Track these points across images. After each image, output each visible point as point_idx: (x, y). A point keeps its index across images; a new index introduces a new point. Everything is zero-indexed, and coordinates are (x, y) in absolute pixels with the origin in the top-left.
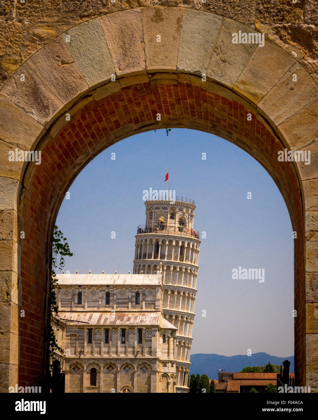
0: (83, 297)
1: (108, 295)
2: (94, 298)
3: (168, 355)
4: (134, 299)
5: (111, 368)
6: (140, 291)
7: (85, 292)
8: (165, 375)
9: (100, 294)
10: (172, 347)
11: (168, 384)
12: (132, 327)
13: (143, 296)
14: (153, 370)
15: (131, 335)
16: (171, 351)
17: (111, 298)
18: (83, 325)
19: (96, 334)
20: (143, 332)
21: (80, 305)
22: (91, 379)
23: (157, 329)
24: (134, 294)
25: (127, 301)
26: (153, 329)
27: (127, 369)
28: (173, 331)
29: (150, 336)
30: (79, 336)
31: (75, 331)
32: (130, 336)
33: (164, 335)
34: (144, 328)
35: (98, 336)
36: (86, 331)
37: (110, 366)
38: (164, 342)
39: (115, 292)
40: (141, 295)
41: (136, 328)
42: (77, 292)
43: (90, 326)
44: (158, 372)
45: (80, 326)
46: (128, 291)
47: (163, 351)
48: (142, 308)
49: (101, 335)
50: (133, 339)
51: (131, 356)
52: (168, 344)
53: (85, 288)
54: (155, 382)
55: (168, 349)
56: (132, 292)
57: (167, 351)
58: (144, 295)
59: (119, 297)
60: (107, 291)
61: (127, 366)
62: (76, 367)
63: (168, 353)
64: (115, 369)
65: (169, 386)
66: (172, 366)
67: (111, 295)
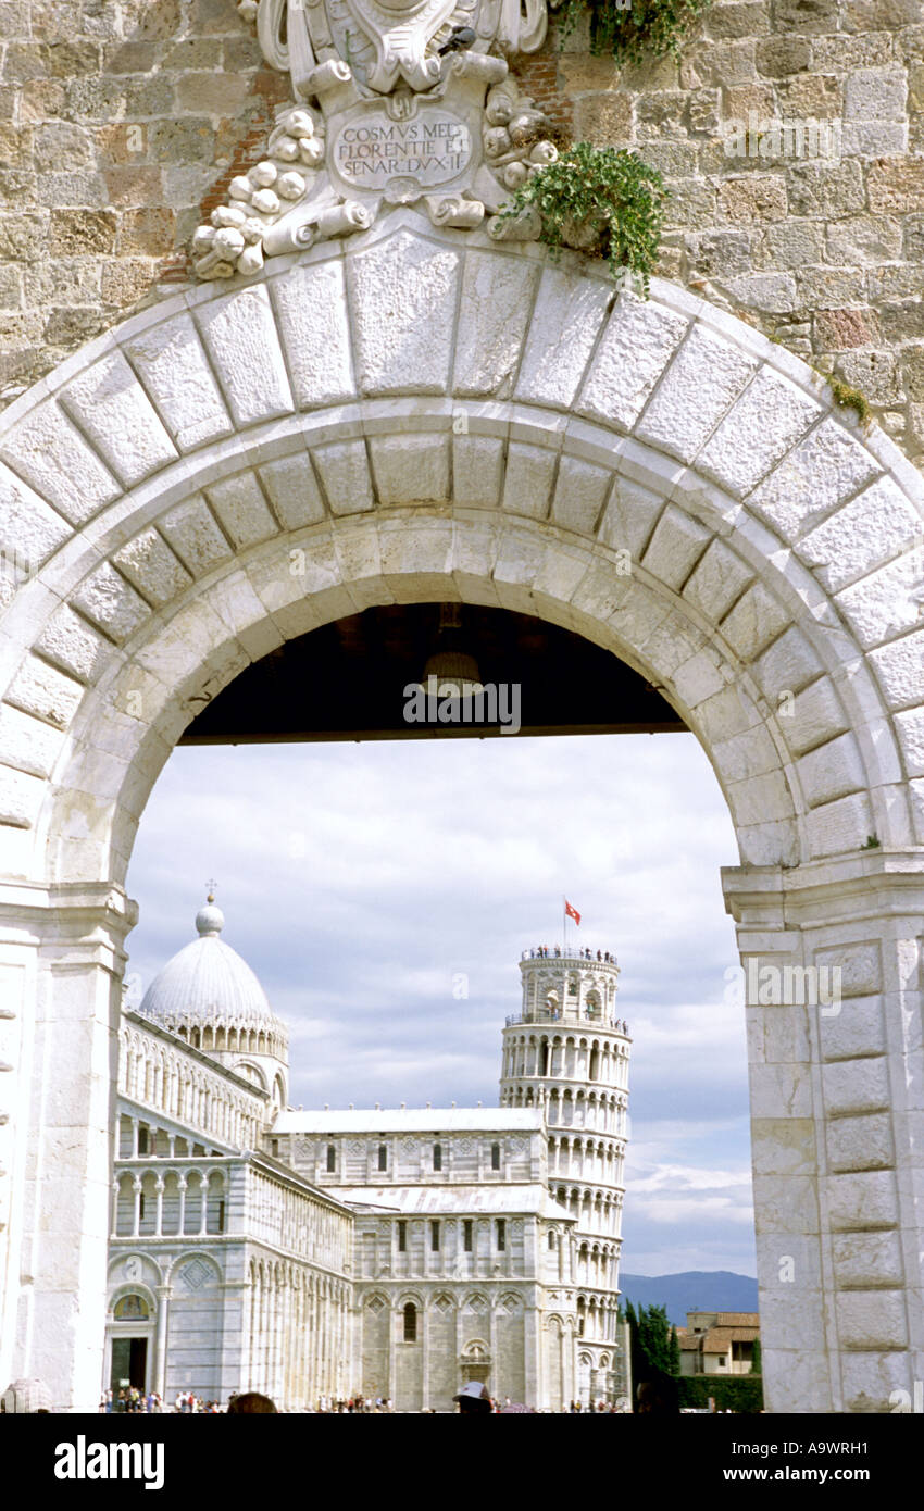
0: (388, 1156)
1: (437, 1151)
2: (410, 1158)
3: (560, 1276)
4: (489, 1159)
5: (444, 1304)
6: (501, 1142)
7: (391, 1147)
8: (556, 1317)
9: (423, 1149)
10: (566, 1258)
11: (561, 1336)
12: (484, 1217)
13: (506, 1152)
14: (529, 1305)
15: (483, 1234)
16: (566, 1267)
17: (444, 1158)
18: (390, 1215)
19: (413, 1233)
20: (507, 1226)
21: (384, 1173)
22: (406, 1327)
23: (534, 1220)
24: (489, 1149)
25: (475, 1162)
26: (526, 1220)
27: (477, 1303)
28: (569, 1223)
29: (519, 1235)
30: (381, 1237)
31: (372, 1227)
32: (480, 1234)
33: (551, 1233)
34: (508, 1218)
35: (417, 1237)
36: (395, 1226)
37: (443, 1299)
38: (551, 1246)
39: (451, 1145)
40: (502, 1151)
41: (493, 1218)
42: (378, 1147)
43: (401, 1215)
44: (540, 1311)
45: (382, 1215)
46: (476, 1142)
47: (549, 1266)
48: (504, 1178)
49: (423, 1233)
50: (486, 1243)
51: (482, 1277)
52: (560, 1251)
53: (391, 1138)
54: (533, 1332)
55: (560, 1262)
56: (484, 1145)
57: (556, 1266)
58: (508, 1150)
59: (459, 1155)
60: (435, 1142)
61: (477, 1299)
62: (376, 1300)
63: (560, 1270)
64: (452, 1306)
65: (564, 1340)
66: (569, 1298)
67: (443, 1152)
